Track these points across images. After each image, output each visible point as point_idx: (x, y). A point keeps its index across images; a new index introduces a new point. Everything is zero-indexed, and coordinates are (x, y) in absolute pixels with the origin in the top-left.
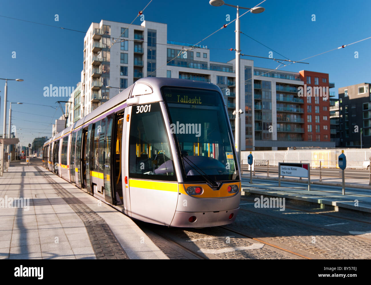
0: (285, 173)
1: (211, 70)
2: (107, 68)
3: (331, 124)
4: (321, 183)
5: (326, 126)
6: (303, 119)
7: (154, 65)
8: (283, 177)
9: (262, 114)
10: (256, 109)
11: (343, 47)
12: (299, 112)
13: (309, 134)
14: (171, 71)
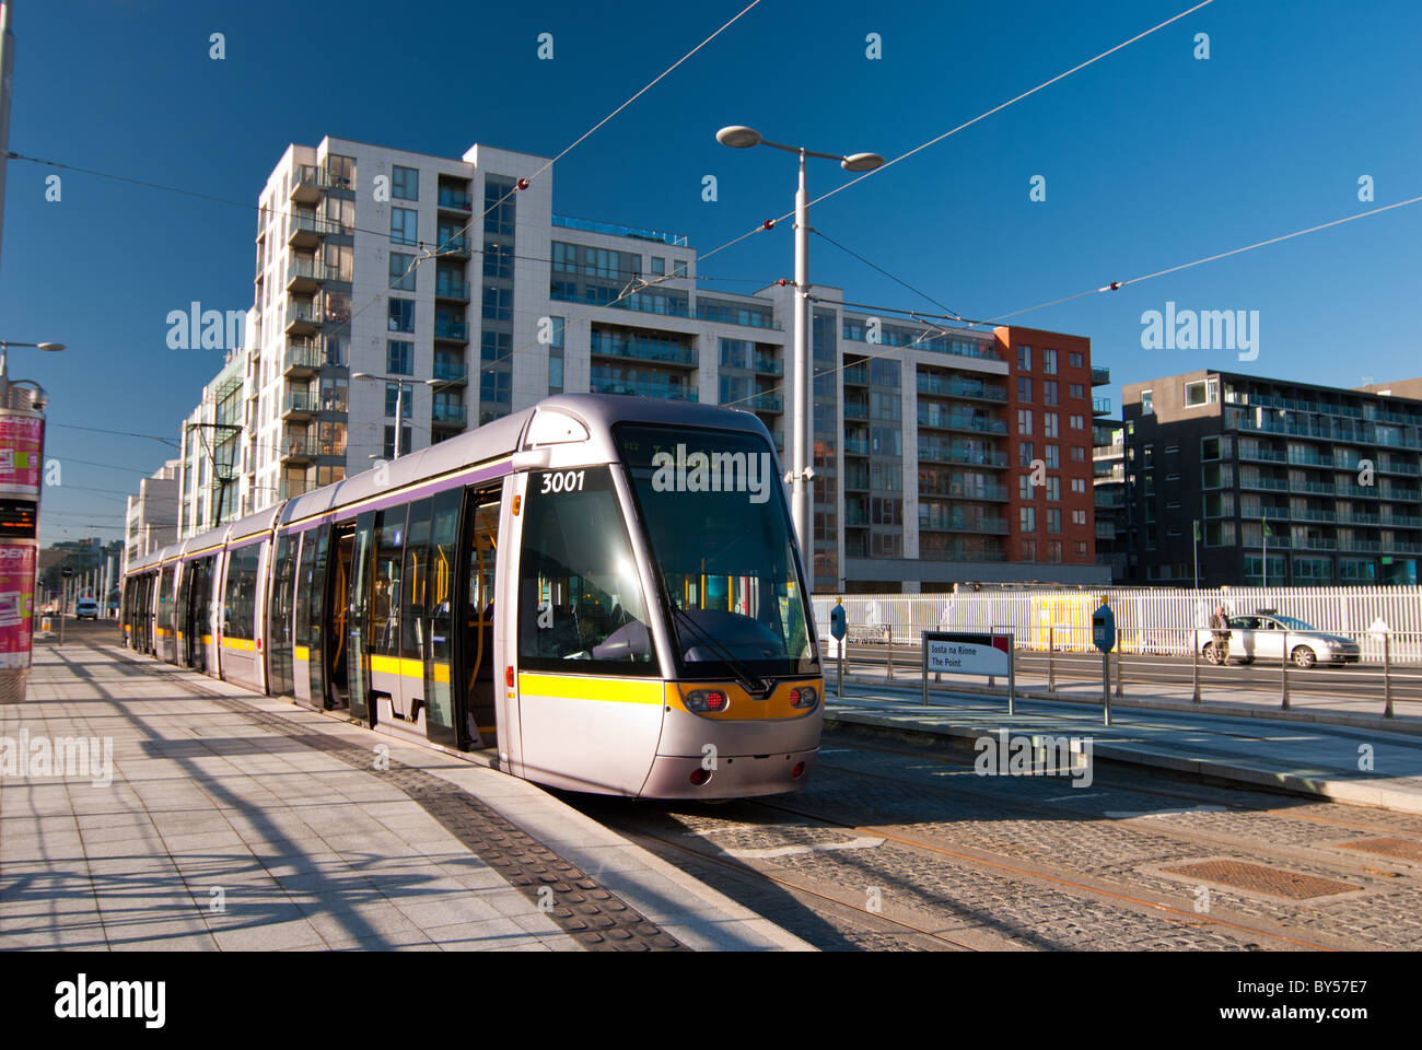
0: (941, 662)
1: (699, 317)
2: (342, 302)
3: (1097, 505)
4: (1053, 695)
5: (1082, 513)
6: (1004, 488)
7: (507, 295)
8: (937, 679)
9: (871, 471)
10: (849, 454)
11: (1114, 287)
12: (994, 466)
13: (1027, 537)
14: (563, 318)
